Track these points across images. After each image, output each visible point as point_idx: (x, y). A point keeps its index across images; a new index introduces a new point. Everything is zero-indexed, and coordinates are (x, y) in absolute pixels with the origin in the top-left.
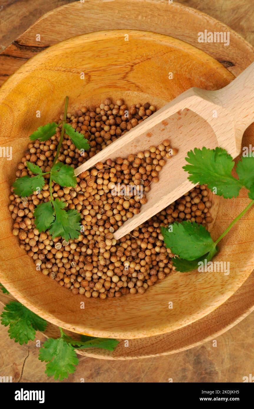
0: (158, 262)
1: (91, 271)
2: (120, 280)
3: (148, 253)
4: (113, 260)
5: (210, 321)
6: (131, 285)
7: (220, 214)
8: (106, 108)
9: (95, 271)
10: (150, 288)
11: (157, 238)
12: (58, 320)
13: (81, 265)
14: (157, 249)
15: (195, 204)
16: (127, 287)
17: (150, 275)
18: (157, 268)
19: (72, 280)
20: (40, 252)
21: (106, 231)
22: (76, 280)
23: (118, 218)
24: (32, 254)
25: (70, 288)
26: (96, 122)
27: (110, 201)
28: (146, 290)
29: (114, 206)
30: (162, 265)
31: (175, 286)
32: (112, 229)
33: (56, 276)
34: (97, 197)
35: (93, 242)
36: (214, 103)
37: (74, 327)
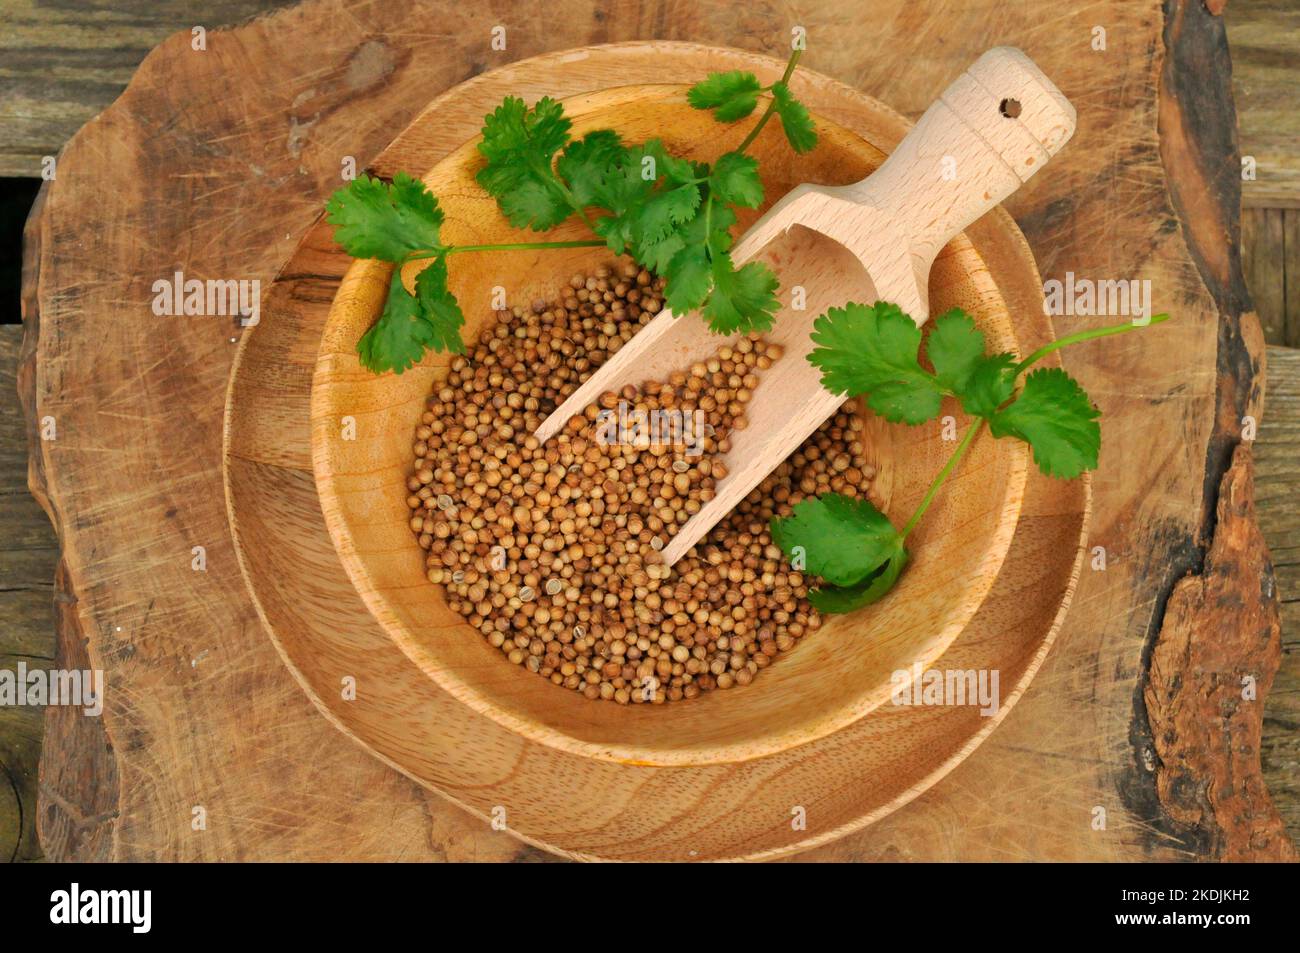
0: (772, 612)
1: (623, 640)
2: (691, 655)
3: (747, 589)
4: (670, 608)
5: (902, 760)
6: (718, 667)
7: (900, 484)
8: (602, 286)
9: (632, 638)
10: (763, 672)
11: (763, 557)
12: (568, 739)
13: (597, 632)
14: (768, 579)
15: (839, 474)
16: (710, 673)
17: (757, 642)
18: (772, 626)
19: (581, 669)
20: (498, 612)
21: (643, 550)
22: (590, 667)
23: (667, 515)
24: (478, 622)
25: (577, 688)
26: (581, 319)
27: (644, 482)
28: (754, 678)
29: (654, 492)
30: (782, 617)
31: (821, 655)
32: (657, 542)
33: (542, 664)
34: (613, 474)
35: (616, 578)
36: (856, 202)
37: (608, 749)
